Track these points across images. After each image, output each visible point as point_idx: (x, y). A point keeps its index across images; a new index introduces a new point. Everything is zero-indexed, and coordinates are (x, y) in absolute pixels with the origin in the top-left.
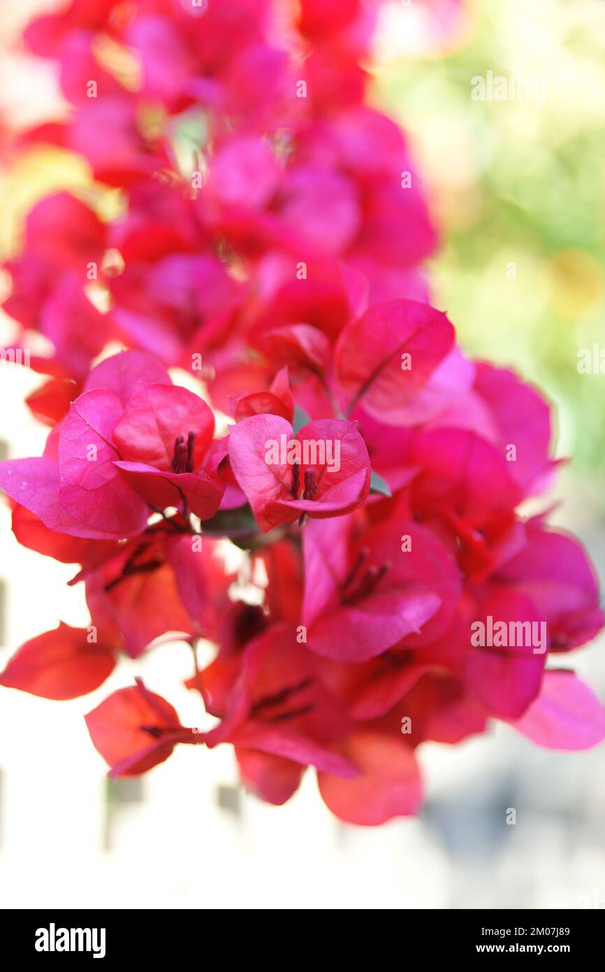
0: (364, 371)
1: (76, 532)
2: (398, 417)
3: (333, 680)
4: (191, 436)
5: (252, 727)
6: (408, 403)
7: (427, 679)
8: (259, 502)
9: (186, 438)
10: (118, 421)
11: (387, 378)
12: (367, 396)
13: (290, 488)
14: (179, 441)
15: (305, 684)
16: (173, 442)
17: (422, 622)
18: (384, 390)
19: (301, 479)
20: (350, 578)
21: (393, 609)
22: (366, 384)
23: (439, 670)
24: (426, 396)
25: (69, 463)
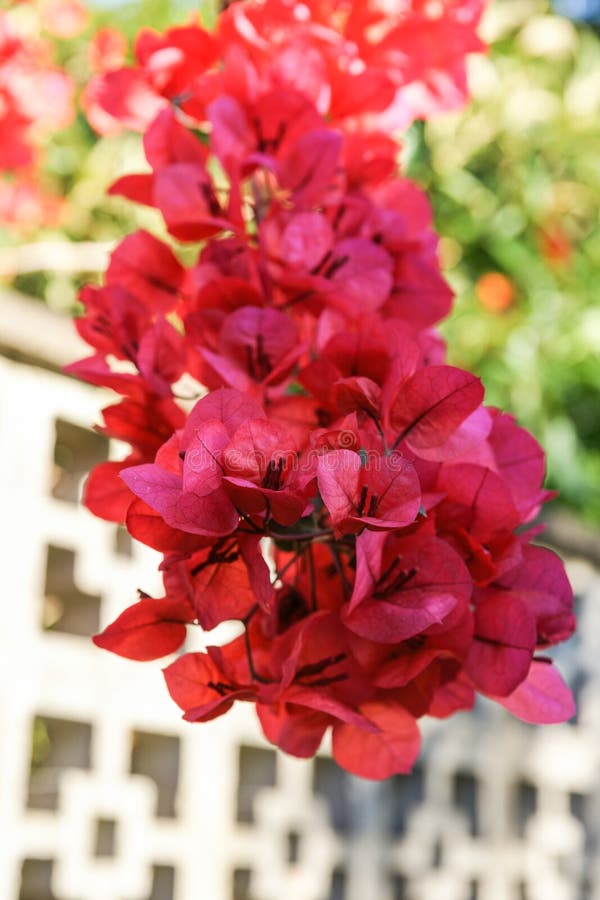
0: (410, 418)
1: (186, 529)
2: (432, 455)
3: (363, 656)
4: (281, 460)
5: (296, 689)
6: (441, 444)
7: (438, 660)
8: (338, 516)
9: (277, 462)
10: (226, 446)
11: (428, 423)
12: (410, 436)
13: (357, 506)
14: (272, 464)
15: (341, 657)
16: (266, 464)
17: (444, 615)
18: (423, 433)
19: (368, 501)
20: (383, 578)
21: (420, 604)
22: (409, 428)
23: (447, 654)
24: (454, 439)
25: (189, 475)
